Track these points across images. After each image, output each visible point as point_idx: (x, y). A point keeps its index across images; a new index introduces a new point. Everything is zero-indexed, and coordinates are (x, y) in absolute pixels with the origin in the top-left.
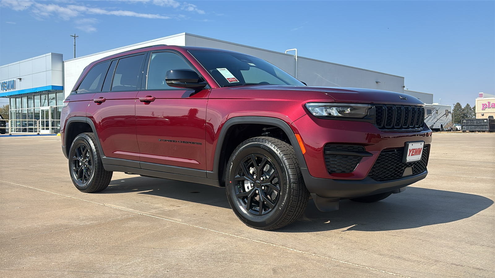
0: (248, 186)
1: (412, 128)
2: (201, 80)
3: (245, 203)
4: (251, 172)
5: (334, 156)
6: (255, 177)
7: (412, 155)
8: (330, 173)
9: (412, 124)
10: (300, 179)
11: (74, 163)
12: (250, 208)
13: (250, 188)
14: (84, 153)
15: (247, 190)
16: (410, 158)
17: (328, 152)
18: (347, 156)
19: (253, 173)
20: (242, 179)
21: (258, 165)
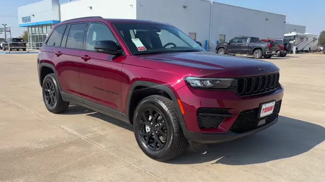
0: (148, 129)
1: (267, 90)
2: (119, 48)
3: (145, 140)
4: (150, 119)
5: (205, 116)
6: (152, 123)
7: (265, 112)
8: (201, 128)
9: (267, 87)
10: (180, 130)
11: (46, 93)
12: (149, 143)
13: (149, 130)
14: (51, 87)
15: (147, 131)
16: (263, 114)
17: (200, 114)
18: (214, 117)
19: (152, 120)
20: (143, 123)
21: (154, 116)
